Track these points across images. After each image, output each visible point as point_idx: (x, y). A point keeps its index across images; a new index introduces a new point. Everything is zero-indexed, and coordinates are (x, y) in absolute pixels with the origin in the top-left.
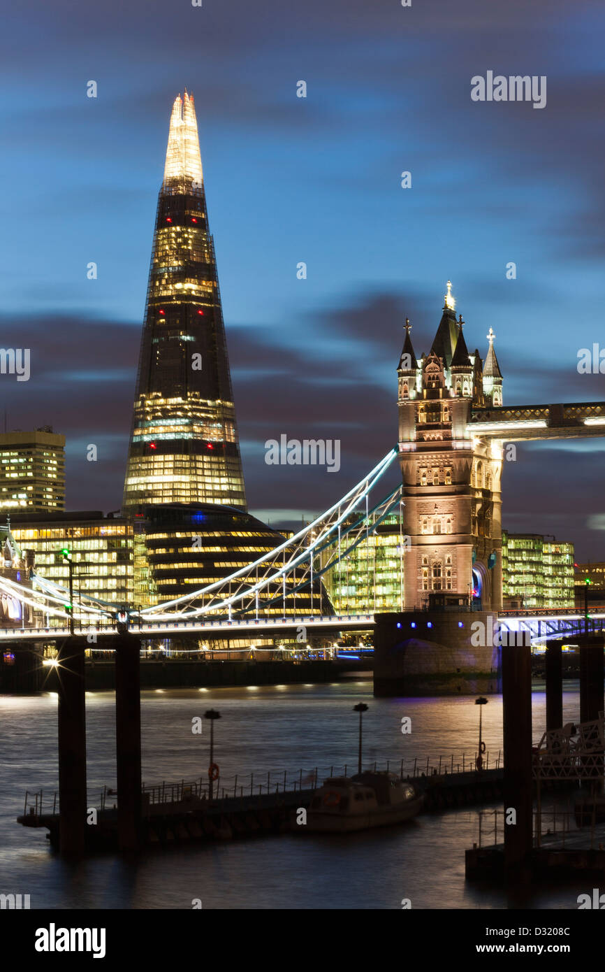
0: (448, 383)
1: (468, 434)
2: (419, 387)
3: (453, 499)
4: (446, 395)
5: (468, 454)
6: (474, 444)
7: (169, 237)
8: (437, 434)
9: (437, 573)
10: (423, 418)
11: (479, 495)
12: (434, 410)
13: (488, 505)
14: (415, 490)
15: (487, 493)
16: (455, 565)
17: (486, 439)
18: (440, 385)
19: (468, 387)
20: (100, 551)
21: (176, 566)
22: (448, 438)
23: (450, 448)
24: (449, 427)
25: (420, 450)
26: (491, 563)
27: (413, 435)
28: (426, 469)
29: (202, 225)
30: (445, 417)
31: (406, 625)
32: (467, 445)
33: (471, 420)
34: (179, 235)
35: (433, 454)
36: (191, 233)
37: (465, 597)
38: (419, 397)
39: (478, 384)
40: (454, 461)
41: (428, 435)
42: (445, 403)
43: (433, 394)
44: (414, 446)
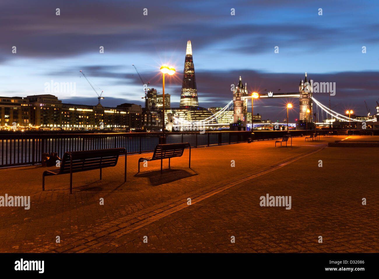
0: (240, 91)
1: (243, 98)
2: (236, 91)
3: (241, 107)
4: (240, 93)
5: (243, 101)
6: (244, 100)
7: (187, 64)
8: (239, 98)
9: (238, 118)
10: (237, 96)
11: (244, 107)
12: (238, 95)
13: (245, 108)
14: (235, 106)
15: (245, 106)
16: (241, 117)
17: (245, 99)
18: (239, 91)
19: (243, 92)
20: (183, 114)
21: (195, 116)
22: (240, 99)
23: (240, 100)
24: (240, 97)
25: (236, 100)
26: (246, 116)
27: (235, 98)
28: (237, 103)
29: (192, 62)
30: (240, 96)
31: (234, 125)
32: (243, 100)
33: (243, 96)
34: (189, 63)
35: (238, 101)
36: (190, 63)
37: (243, 121)
38: (236, 93)
39: (244, 91)
40: (241, 102)
41: (237, 98)
42: (240, 94)
43: (238, 92)
44: (235, 100)
